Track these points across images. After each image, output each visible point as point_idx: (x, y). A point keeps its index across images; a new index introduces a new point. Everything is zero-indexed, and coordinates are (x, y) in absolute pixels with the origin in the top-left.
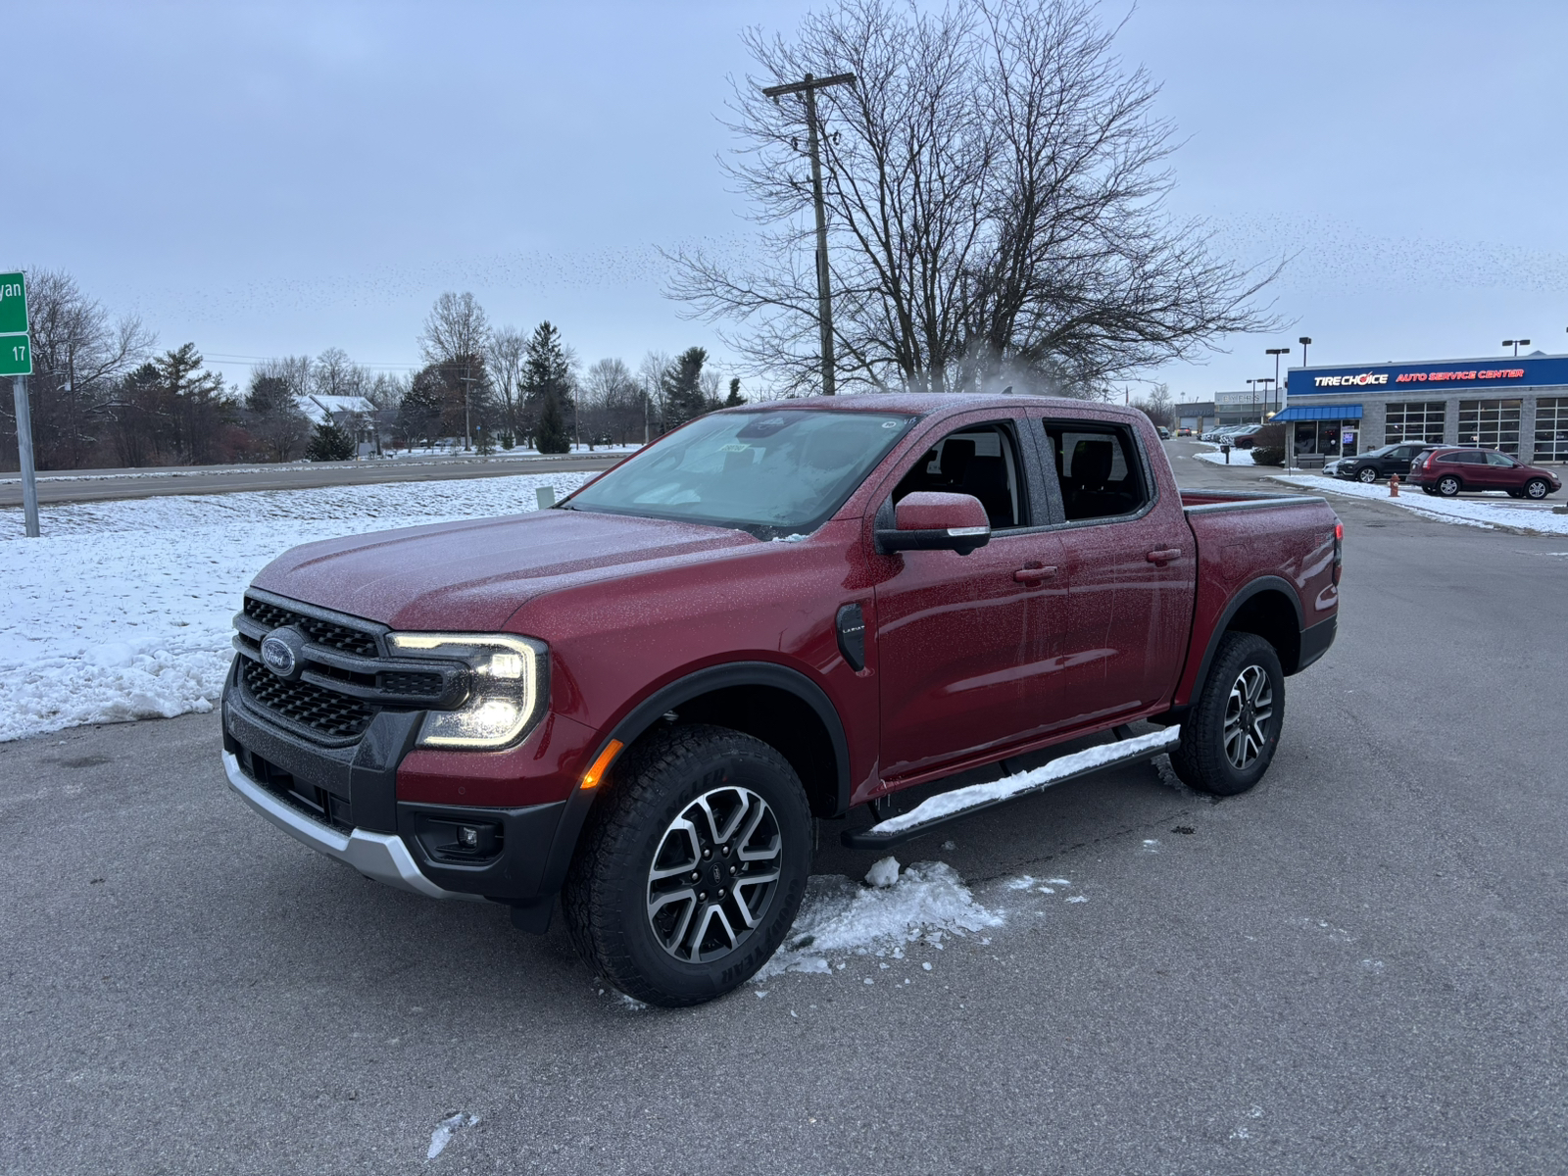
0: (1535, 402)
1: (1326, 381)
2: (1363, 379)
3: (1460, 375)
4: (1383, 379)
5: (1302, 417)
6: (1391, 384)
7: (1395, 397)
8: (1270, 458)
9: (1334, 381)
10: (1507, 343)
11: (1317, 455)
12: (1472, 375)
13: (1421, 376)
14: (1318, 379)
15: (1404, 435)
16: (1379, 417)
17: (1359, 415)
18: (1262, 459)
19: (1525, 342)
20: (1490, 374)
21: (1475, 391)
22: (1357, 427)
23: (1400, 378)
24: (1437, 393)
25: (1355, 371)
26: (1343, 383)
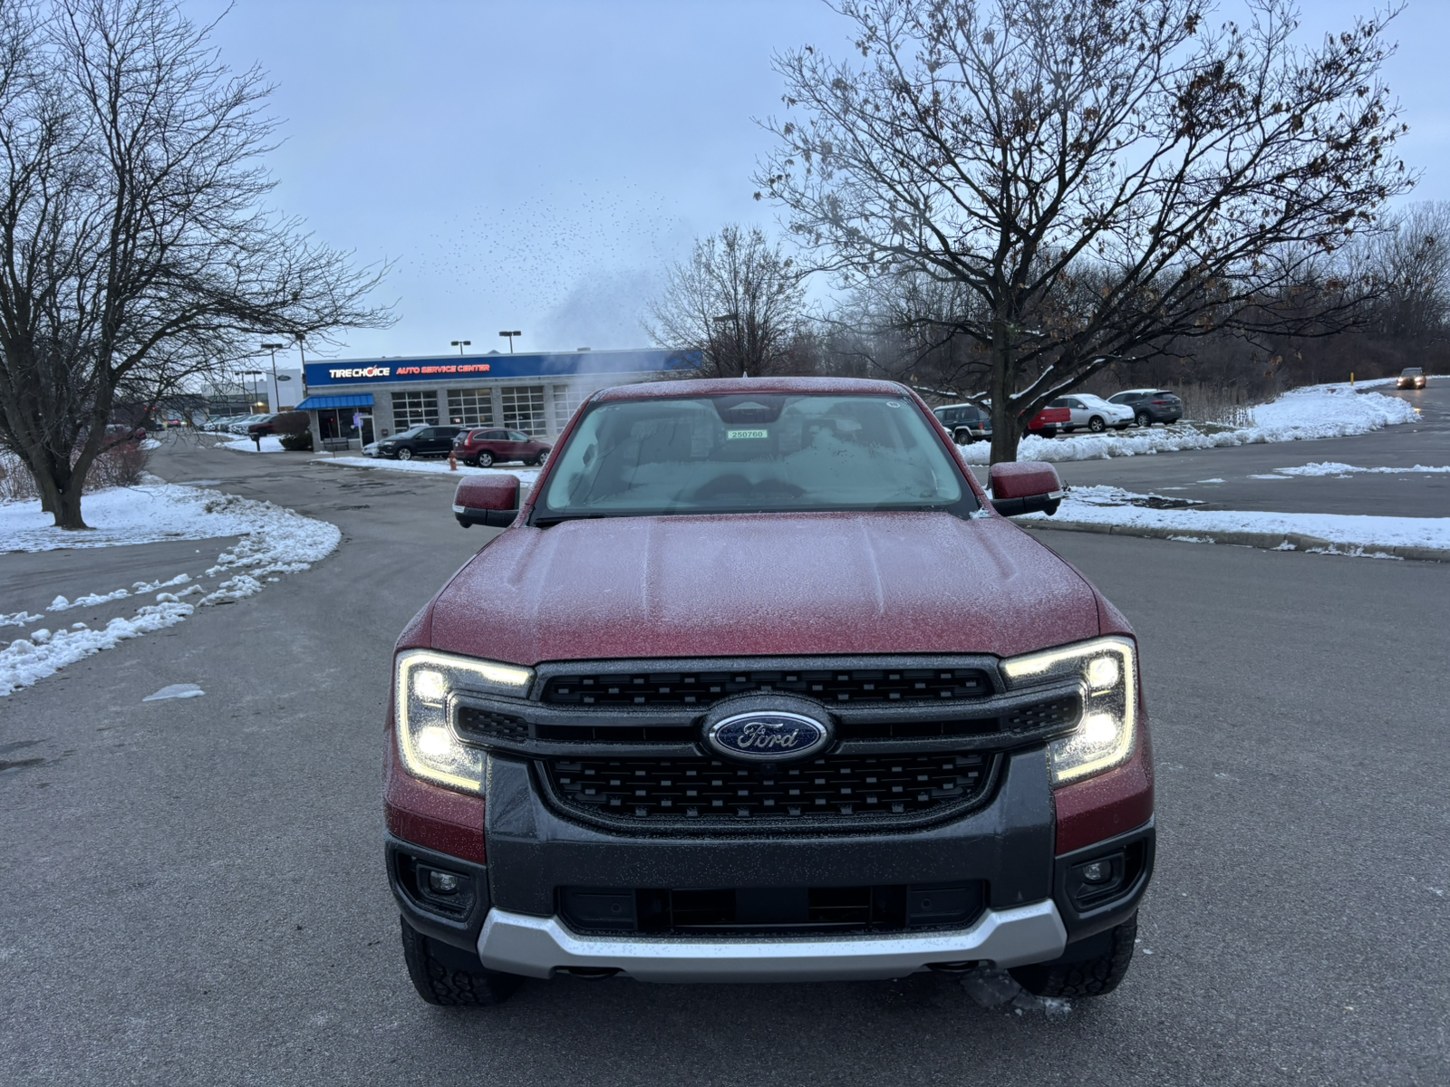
0: (500, 391)
1: (339, 373)
2: (370, 372)
3: (444, 369)
4: (386, 371)
5: (323, 405)
6: (393, 377)
7: (398, 387)
8: (298, 443)
9: (346, 373)
10: (455, 344)
11: (341, 439)
12: (453, 369)
13: (416, 370)
14: (332, 372)
15: (409, 419)
16: (388, 403)
17: (371, 403)
18: (289, 445)
19: (467, 343)
20: (467, 368)
21: (457, 382)
22: (370, 413)
23: (400, 371)
24: (430, 383)
25: (363, 365)
26: (355, 375)
